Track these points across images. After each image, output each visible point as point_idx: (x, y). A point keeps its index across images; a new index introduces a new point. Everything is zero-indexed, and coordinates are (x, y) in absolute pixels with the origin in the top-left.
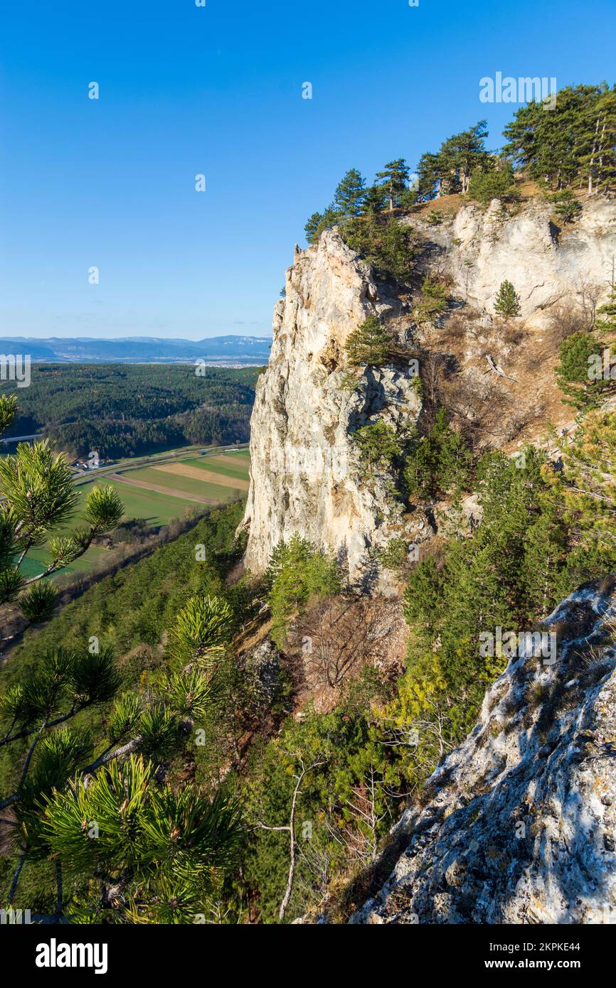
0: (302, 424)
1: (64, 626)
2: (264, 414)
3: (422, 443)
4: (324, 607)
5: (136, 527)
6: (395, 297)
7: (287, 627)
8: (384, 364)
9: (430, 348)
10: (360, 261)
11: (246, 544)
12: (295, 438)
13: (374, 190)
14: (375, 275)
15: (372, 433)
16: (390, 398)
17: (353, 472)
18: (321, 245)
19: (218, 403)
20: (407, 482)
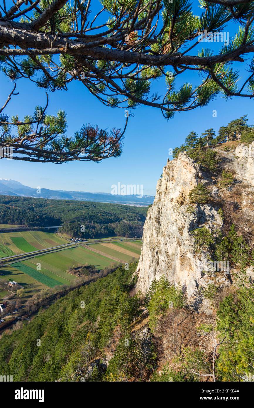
0: (167, 228)
1: (56, 308)
2: (150, 223)
3: (224, 240)
5: (91, 269)
6: (210, 177)
8: (205, 204)
9: (226, 199)
10: (195, 163)
11: (137, 281)
12: (163, 234)
13: (201, 139)
14: (201, 169)
16: (208, 218)
17: (191, 249)
18: (179, 158)
20: (216, 257)
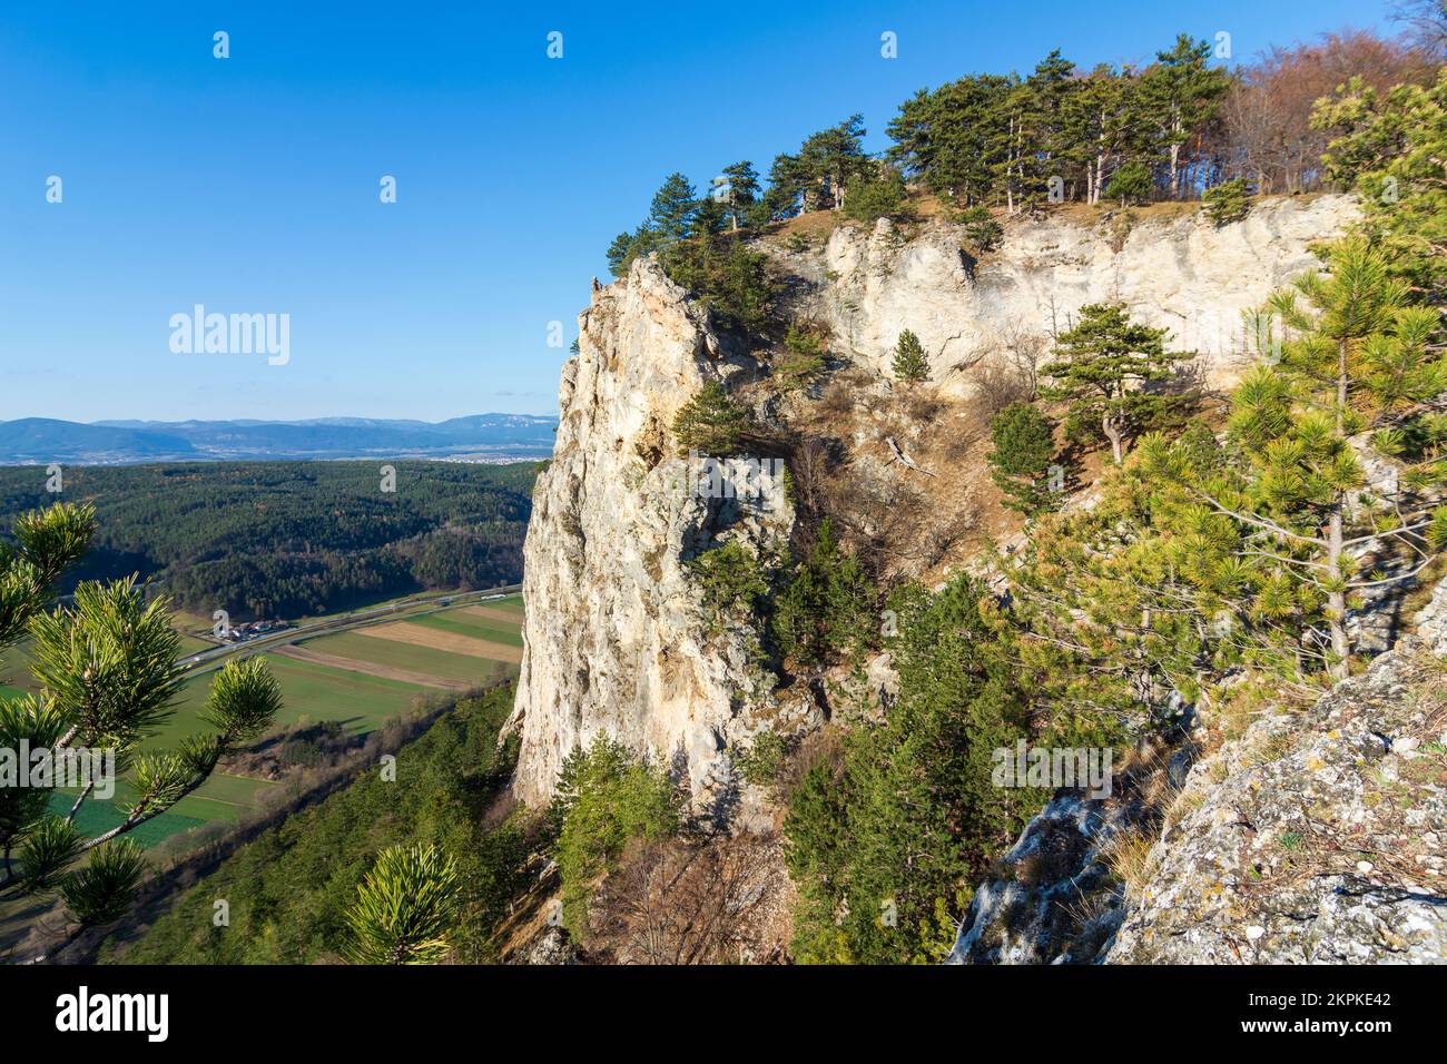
0: (609, 550)
2: (546, 536)
3: (799, 575)
4: (652, 858)
5: (324, 738)
6: (746, 354)
7: (589, 900)
8: (734, 454)
9: (802, 428)
10: (691, 302)
11: (517, 756)
12: (597, 574)
13: (709, 202)
14: (715, 323)
15: (720, 560)
16: (745, 506)
17: (692, 624)
18: (632, 279)
19: (469, 521)
20: (778, 638)
